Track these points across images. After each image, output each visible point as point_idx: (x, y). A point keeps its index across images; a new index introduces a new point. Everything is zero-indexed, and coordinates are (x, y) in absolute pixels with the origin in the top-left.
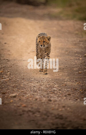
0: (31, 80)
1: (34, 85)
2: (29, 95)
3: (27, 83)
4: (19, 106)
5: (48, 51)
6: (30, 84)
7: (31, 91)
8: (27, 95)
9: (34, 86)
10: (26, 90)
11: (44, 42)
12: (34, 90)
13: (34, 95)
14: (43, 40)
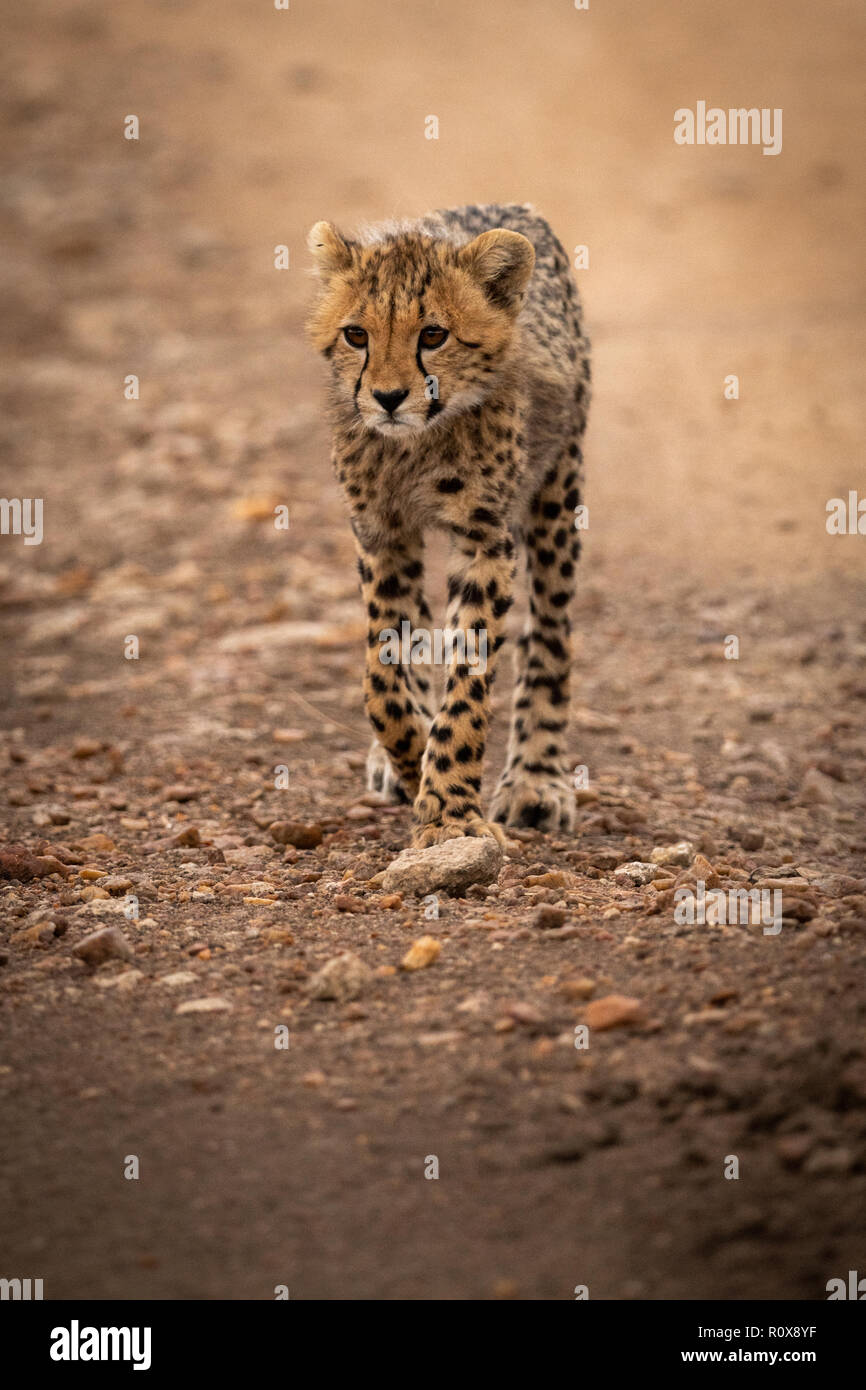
0: (710, 615)
1: (757, 700)
2: (682, 848)
3: (649, 672)
4: (535, 1031)
5: (490, 460)
6: (700, 677)
7: (722, 787)
8: (660, 853)
9: (761, 717)
10: (641, 783)
11: (431, 337)
12: (755, 779)
13: (753, 845)
14: (407, 311)
